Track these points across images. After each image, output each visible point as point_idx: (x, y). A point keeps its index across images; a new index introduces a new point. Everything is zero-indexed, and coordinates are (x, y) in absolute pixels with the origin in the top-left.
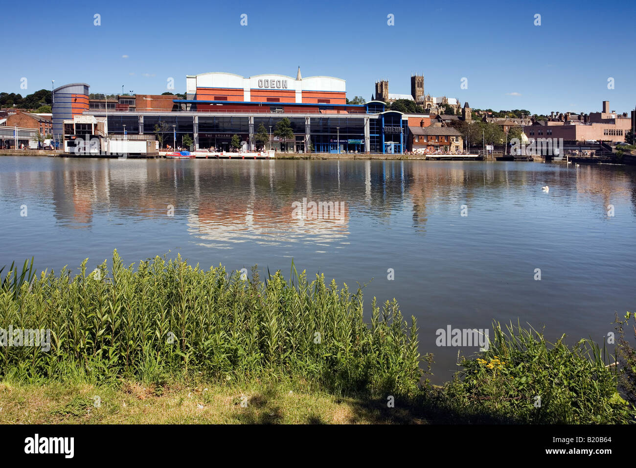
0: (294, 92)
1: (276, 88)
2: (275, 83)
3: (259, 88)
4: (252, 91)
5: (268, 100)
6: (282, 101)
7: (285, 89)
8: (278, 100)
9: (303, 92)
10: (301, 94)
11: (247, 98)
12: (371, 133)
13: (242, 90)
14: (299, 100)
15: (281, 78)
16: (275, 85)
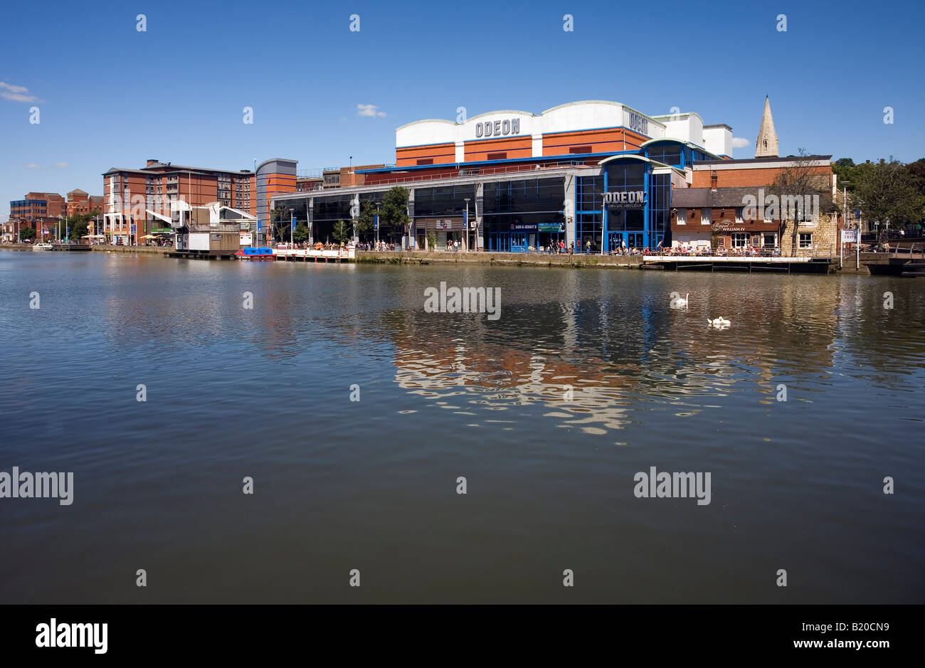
0: (529, 138)
1: (502, 136)
2: (501, 125)
3: (476, 138)
4: (467, 144)
5: (490, 157)
6: (511, 156)
7: (515, 135)
8: (504, 156)
9: (546, 137)
10: (541, 141)
11: (460, 158)
12: (578, 207)
13: (452, 145)
14: (537, 151)
15: (509, 116)
16: (501, 130)
